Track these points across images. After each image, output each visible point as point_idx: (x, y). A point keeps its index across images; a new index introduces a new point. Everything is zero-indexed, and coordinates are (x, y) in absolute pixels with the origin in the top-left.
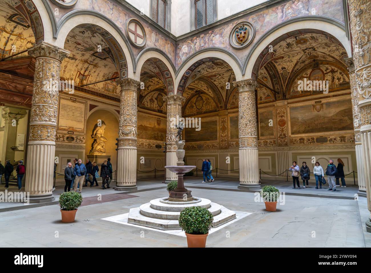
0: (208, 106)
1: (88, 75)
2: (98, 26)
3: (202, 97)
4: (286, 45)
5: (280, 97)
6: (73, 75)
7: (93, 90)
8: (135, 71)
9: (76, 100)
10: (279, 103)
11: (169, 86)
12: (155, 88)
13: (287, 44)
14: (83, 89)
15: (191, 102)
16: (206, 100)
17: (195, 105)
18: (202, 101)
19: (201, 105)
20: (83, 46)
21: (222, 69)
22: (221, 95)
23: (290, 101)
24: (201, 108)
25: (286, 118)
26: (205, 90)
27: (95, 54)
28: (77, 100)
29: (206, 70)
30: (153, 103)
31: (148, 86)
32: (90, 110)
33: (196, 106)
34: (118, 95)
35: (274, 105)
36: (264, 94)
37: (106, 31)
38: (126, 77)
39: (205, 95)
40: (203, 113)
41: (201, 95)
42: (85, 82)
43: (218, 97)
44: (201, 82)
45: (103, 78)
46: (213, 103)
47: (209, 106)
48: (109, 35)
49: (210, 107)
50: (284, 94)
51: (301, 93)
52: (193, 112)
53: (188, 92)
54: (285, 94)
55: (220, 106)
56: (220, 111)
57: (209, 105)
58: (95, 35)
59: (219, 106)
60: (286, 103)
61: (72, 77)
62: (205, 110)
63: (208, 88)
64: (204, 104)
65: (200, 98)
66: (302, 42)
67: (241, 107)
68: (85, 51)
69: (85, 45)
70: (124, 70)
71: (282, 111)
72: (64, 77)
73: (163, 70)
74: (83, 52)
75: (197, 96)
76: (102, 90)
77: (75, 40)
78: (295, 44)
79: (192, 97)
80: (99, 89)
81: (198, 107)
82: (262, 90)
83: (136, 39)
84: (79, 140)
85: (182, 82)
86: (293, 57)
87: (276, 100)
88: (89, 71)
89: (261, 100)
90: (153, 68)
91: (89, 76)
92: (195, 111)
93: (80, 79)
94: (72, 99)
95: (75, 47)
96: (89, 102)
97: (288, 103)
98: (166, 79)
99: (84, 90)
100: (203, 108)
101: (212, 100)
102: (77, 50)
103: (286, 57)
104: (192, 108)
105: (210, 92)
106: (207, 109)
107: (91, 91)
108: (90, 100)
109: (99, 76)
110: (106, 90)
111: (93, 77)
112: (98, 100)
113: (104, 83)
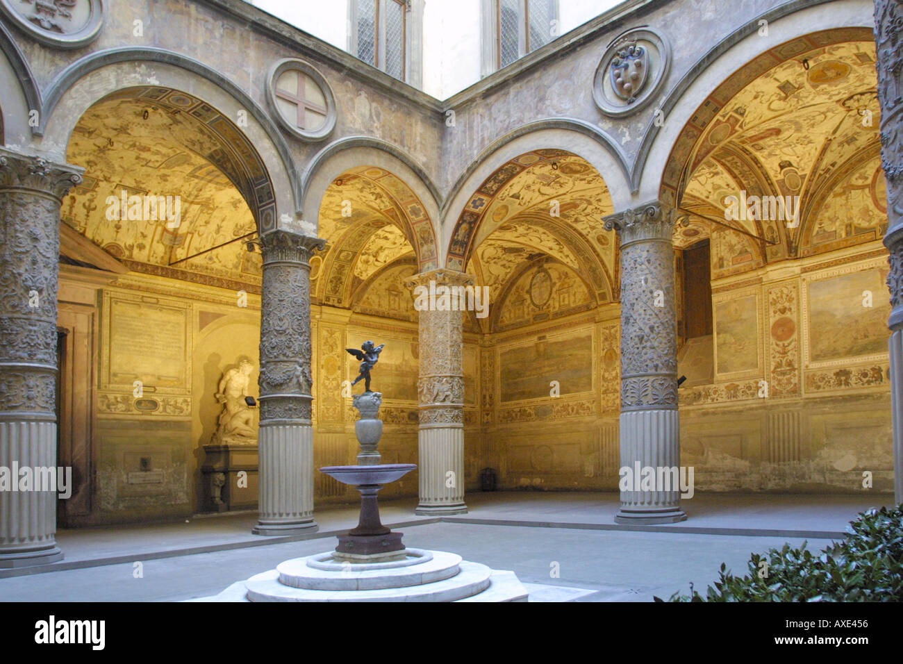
0: (566, 295)
1: (188, 233)
2: (173, 90)
3: (550, 271)
4: (778, 91)
5: (779, 255)
6: (144, 236)
8: (299, 210)
9: (158, 301)
10: (775, 272)
11: (422, 246)
12: (398, 255)
13: (780, 88)
14: (177, 271)
15: (518, 288)
16: (560, 278)
17: (527, 296)
18: (548, 283)
19: (546, 296)
20: (158, 153)
21: (589, 182)
22: (602, 261)
23: (808, 263)
24: (545, 304)
25: (795, 314)
26: (551, 249)
27: (197, 174)
28: (161, 302)
29: (539, 191)
30: (397, 299)
31: (377, 252)
32: (201, 328)
33: (531, 299)
35: (760, 280)
36: (731, 248)
37: (203, 102)
38: (272, 228)
39: (557, 266)
40: (551, 317)
41: (546, 266)
42: (180, 253)
43: (591, 267)
44: (535, 228)
46: (580, 286)
47: (569, 296)
48: (213, 112)
49: (572, 298)
50: (789, 244)
51: (844, 235)
52: (523, 317)
53: (504, 259)
54: (794, 245)
55: (599, 294)
56: (599, 309)
57: (568, 292)
58: (178, 117)
59: (597, 293)
60: (797, 270)
61: (140, 241)
62: (557, 309)
63: (559, 244)
64: (554, 290)
65: (543, 274)
66: (830, 74)
67: (627, 288)
68: (168, 167)
69: (164, 150)
70: (267, 209)
71: (784, 296)
72: (117, 242)
73: (402, 199)
74: (163, 171)
75: (535, 269)
76: (234, 270)
77: (130, 139)
78: (807, 86)
79: (521, 274)
80: (224, 269)
81: (537, 302)
82: (724, 238)
83: (301, 119)
84: (172, 408)
85: (462, 231)
86: (813, 126)
87: (766, 262)
88: (191, 223)
89: (721, 266)
90: (373, 197)
91: (193, 234)
92: (528, 314)
93: (166, 246)
94: (145, 299)
95: (137, 158)
96: (198, 306)
97: (805, 270)
98: (415, 226)
99: (180, 274)
100: (551, 302)
101: (578, 279)
102: (142, 166)
103: (787, 130)
104: (521, 304)
105: (567, 256)
106: (562, 303)
107: (201, 276)
108: (198, 299)
109: (221, 233)
110: (245, 269)
111: (204, 236)
112: (225, 300)
113: (239, 251)
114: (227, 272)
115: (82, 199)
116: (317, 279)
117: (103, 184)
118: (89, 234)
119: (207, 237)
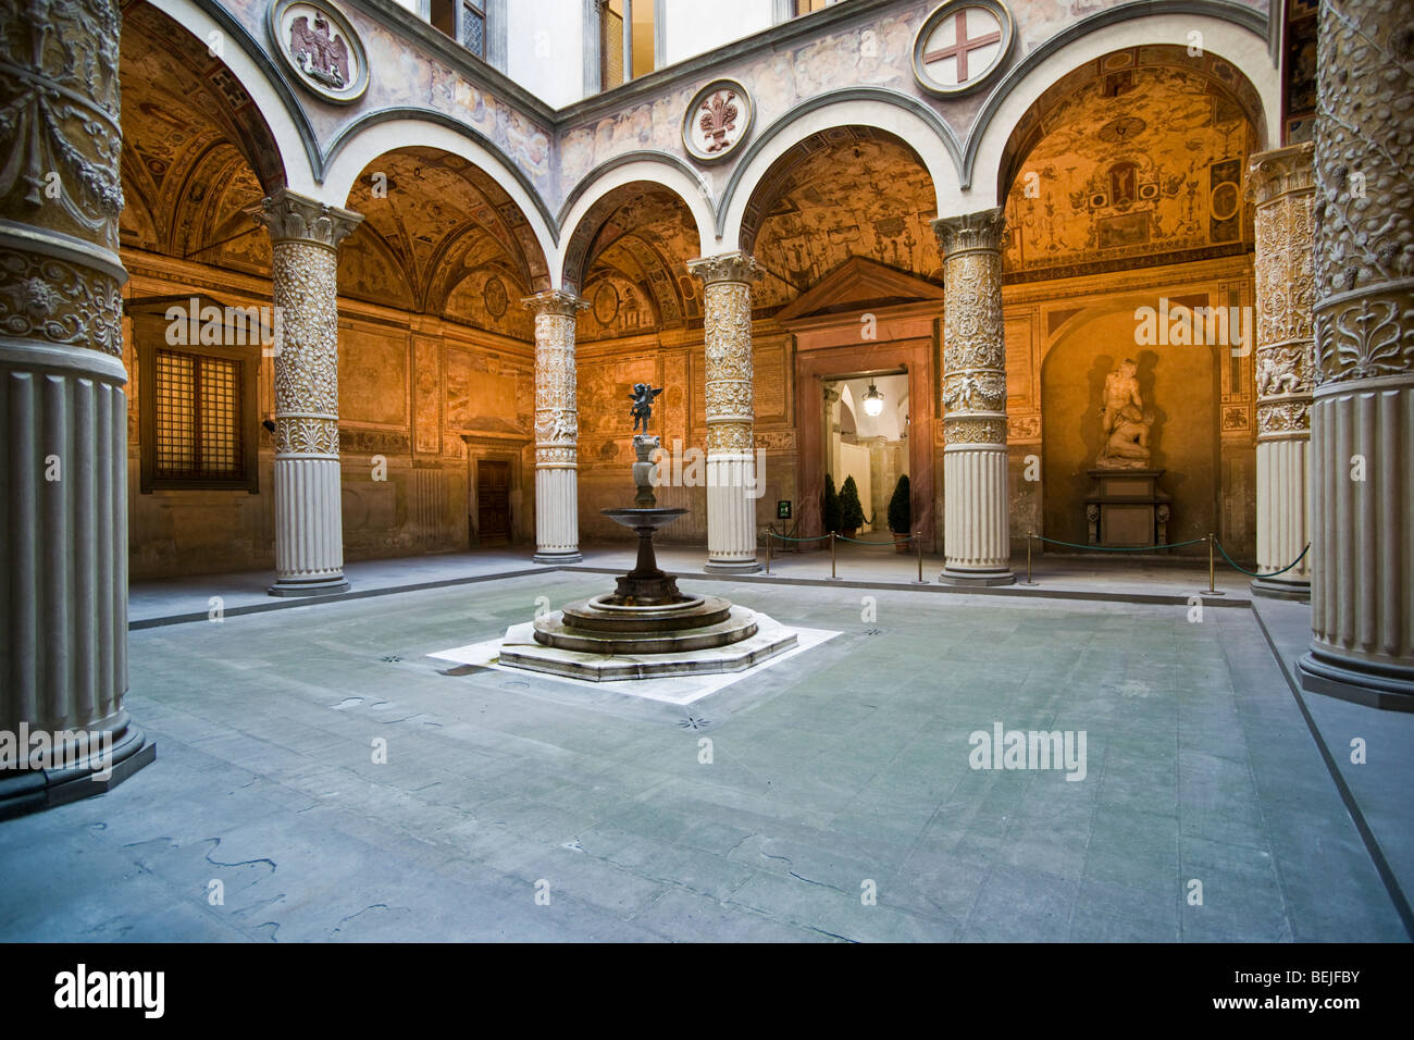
1: (1014, 229)
7: (1053, 265)
14: (1014, 275)
32: (1051, 332)
34: (1173, 239)
42: (1012, 255)
45: (1074, 210)
76: (1088, 250)
80: (1073, 253)
84: (1018, 431)
88: (1012, 217)
91: (1021, 228)
96: (1045, 307)
99: (1015, 278)
107: (1043, 271)
108: (1047, 298)
109: (1055, 213)
110: (1105, 243)
111: (1036, 224)
112: (1081, 290)
113: (1089, 224)
114: (1078, 256)
115: (901, 239)
116: (1237, 215)
117: (907, 219)
118: (916, 270)
119: (1040, 224)
